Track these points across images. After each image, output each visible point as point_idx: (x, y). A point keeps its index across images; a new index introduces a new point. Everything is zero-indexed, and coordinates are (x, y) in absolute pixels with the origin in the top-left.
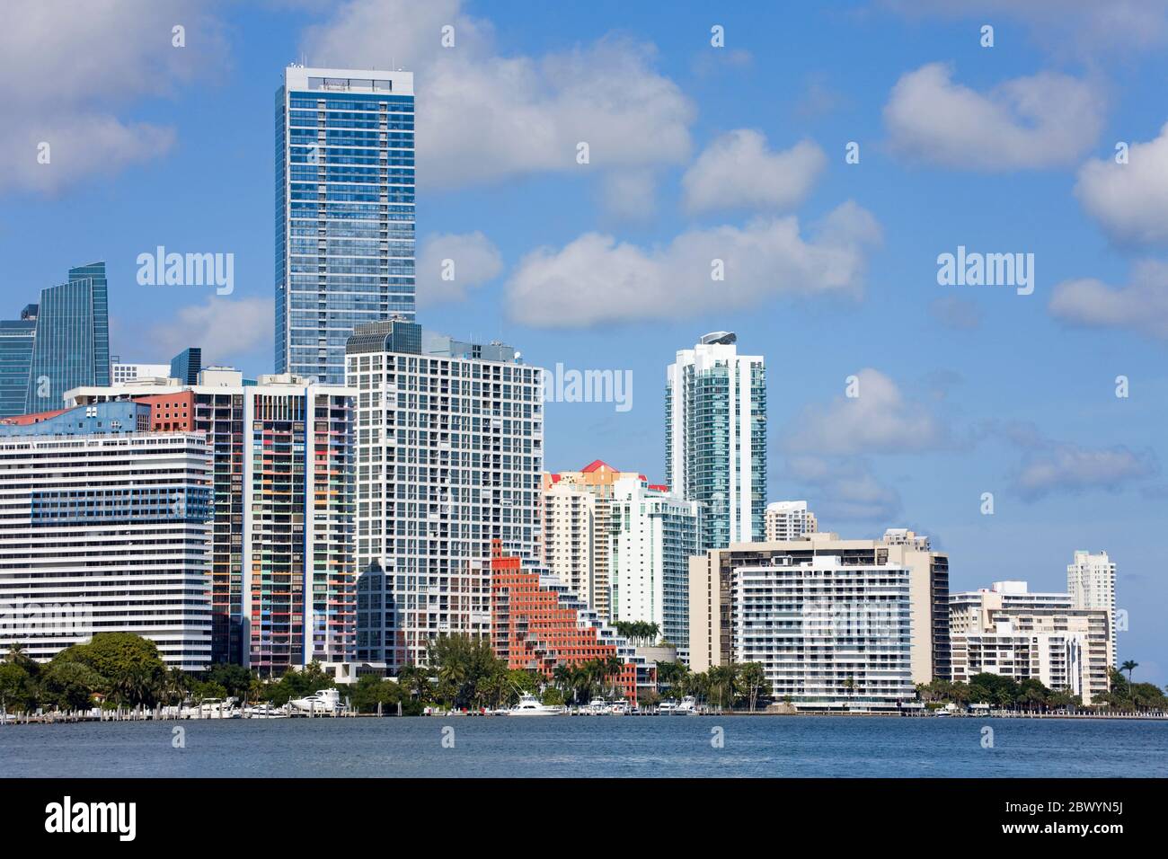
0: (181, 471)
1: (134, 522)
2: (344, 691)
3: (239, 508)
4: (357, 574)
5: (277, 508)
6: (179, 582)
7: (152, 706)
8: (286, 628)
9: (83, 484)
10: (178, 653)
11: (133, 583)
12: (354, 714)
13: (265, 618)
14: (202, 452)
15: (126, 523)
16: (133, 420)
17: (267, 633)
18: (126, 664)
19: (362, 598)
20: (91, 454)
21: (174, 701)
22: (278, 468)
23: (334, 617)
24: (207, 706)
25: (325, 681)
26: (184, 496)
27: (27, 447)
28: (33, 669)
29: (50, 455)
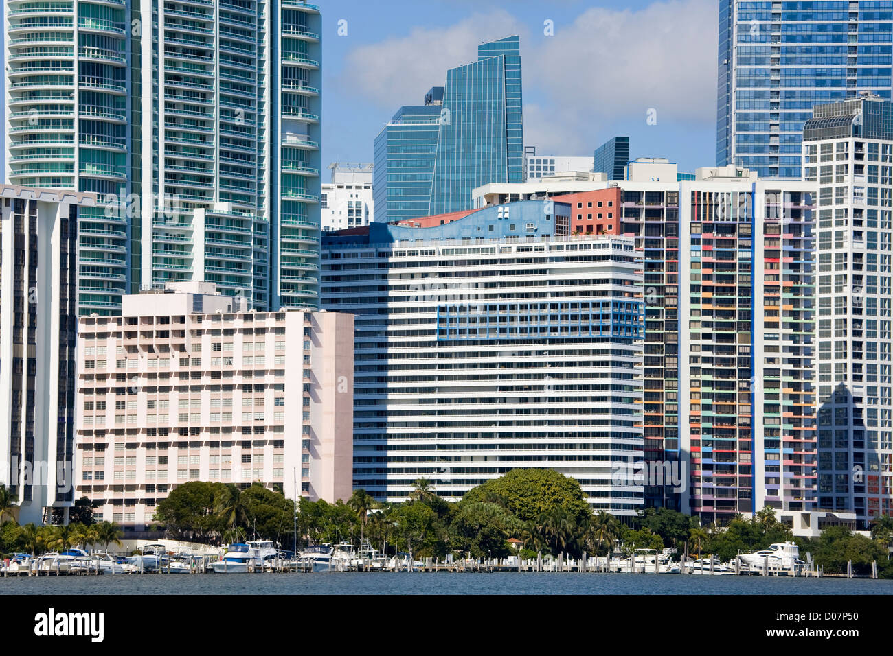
0: (606, 281)
1: (552, 341)
2: (804, 545)
3: (673, 325)
4: (817, 405)
5: (719, 326)
6: (605, 411)
7: (576, 556)
8: (732, 468)
9: (494, 296)
10: (605, 494)
11: (552, 411)
12: (817, 573)
13: (707, 455)
14: (630, 259)
15: (543, 341)
16: (551, 223)
17: (708, 473)
18: (547, 505)
19: (824, 435)
20: (503, 261)
21: (602, 551)
22: (720, 278)
23: (790, 457)
24: (640, 558)
25: (782, 532)
26: (609, 310)
27: (432, 253)
28: (441, 509)
29: (457, 263)
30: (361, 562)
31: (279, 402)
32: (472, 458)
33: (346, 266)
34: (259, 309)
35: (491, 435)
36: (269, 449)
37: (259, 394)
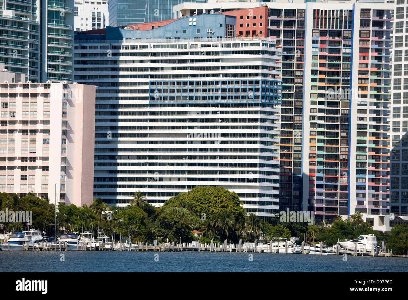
0: (257, 67)
1: (223, 105)
2: (380, 236)
3: (300, 96)
4: (391, 148)
6: (255, 150)
7: (236, 242)
8: (335, 187)
9: (186, 76)
10: (254, 203)
11: (222, 150)
12: (388, 254)
13: (319, 179)
14: (273, 53)
15: (217, 105)
16: (223, 30)
17: (320, 190)
18: (217, 209)
19: (394, 167)
20: (192, 53)
21: (251, 239)
22: (330, 66)
23: (373, 180)
24: (276, 244)
25: (366, 228)
26: (259, 86)
27: (146, 47)
28: (150, 211)
29: (162, 54)
30: (98, 244)
31: (46, 141)
32: (170, 179)
33: (91, 55)
34: (33, 81)
35: (182, 165)
36: (39, 172)
37: (33, 136)
